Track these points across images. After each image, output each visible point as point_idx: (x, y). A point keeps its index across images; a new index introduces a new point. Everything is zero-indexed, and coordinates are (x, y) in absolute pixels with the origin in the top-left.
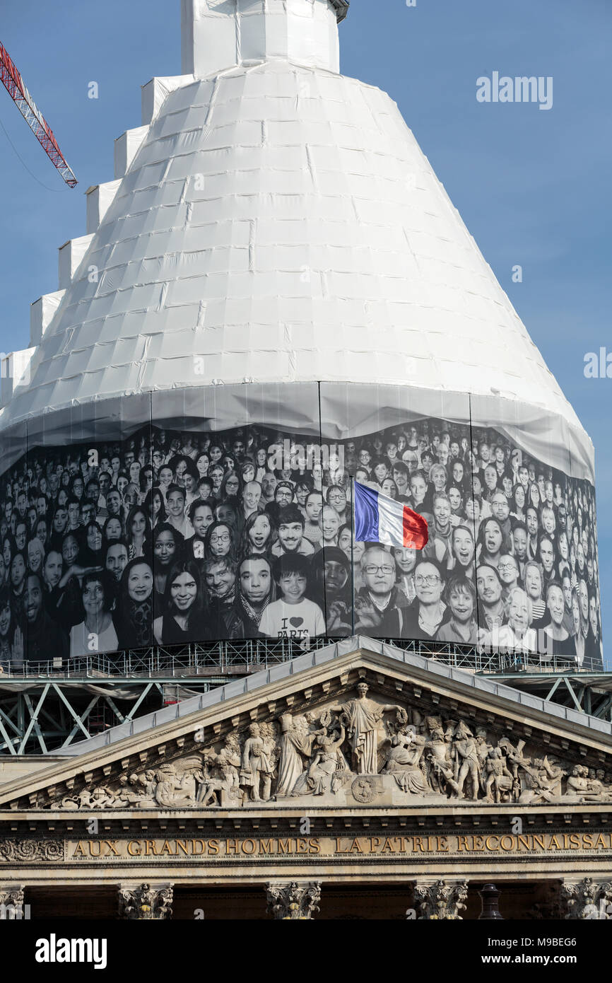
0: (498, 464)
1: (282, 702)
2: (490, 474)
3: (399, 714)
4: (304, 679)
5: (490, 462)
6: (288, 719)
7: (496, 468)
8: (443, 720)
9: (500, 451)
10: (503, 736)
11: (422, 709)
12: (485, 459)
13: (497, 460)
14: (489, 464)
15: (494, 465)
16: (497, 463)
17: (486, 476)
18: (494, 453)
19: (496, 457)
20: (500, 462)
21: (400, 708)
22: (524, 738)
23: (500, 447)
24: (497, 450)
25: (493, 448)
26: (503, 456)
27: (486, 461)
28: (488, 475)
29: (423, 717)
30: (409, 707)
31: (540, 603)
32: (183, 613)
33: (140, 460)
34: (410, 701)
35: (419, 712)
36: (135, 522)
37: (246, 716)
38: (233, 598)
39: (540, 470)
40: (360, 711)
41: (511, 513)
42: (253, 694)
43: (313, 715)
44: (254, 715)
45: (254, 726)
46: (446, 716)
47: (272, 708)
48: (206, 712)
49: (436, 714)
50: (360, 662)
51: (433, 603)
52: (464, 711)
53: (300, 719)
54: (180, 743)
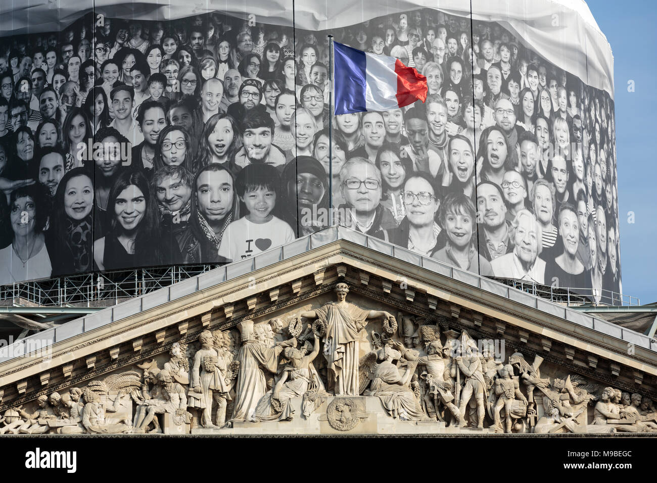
0: (503, 65)
1: (241, 305)
2: (494, 76)
3: (386, 322)
4: (270, 276)
5: (493, 62)
6: (248, 327)
7: (501, 69)
8: (442, 330)
9: (505, 49)
10: (516, 350)
11: (416, 316)
12: (488, 58)
13: (501, 60)
14: (493, 65)
15: (498, 65)
16: (502, 63)
17: (489, 78)
18: (499, 52)
19: (501, 56)
20: (505, 62)
21: (388, 314)
22: (542, 354)
23: (505, 45)
24: (503, 47)
25: (497, 46)
26: (508, 55)
27: (489, 61)
28: (491, 77)
29: (416, 326)
30: (400, 314)
31: (551, 228)
32: (128, 233)
33: (80, 54)
34: (401, 306)
35: (411, 320)
36: (73, 126)
37: (196, 321)
38: (189, 215)
39: (552, 74)
40: (339, 316)
41: (518, 121)
42: (206, 294)
43: (280, 322)
44: (206, 320)
45: (207, 335)
46: (446, 326)
47: (229, 312)
48: (147, 316)
49: (433, 323)
50: (339, 256)
51: (426, 225)
52: (468, 319)
53: (264, 328)
54: (114, 354)
